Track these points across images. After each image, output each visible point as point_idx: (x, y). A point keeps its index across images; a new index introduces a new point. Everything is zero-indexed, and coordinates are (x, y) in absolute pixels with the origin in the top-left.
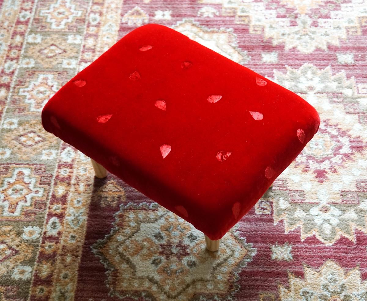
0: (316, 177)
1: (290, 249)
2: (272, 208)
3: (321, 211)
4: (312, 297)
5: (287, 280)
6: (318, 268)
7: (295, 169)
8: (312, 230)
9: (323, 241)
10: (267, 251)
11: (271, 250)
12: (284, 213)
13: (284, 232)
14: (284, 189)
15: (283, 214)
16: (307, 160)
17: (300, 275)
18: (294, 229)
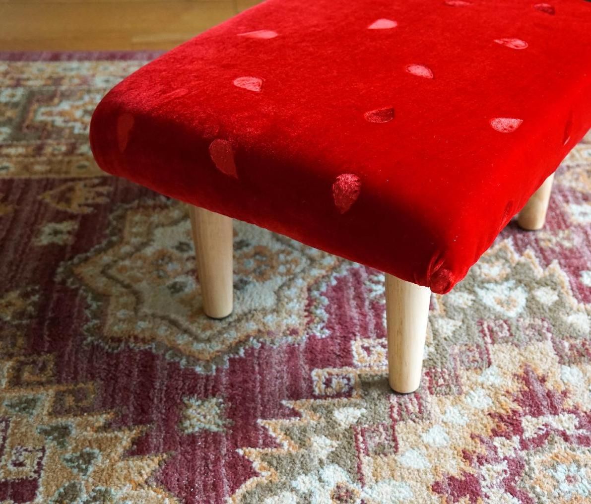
0: (451, 479)
1: (214, 428)
2: (333, 397)
3: (338, 487)
4: (76, 471)
5: (126, 424)
6: (157, 480)
7: (467, 436)
8: (273, 470)
9: (239, 492)
10: (206, 390)
11: (210, 397)
12: (320, 417)
13: (264, 417)
14: (395, 416)
15: (318, 415)
16: (505, 458)
17: (139, 448)
18: (274, 435)
